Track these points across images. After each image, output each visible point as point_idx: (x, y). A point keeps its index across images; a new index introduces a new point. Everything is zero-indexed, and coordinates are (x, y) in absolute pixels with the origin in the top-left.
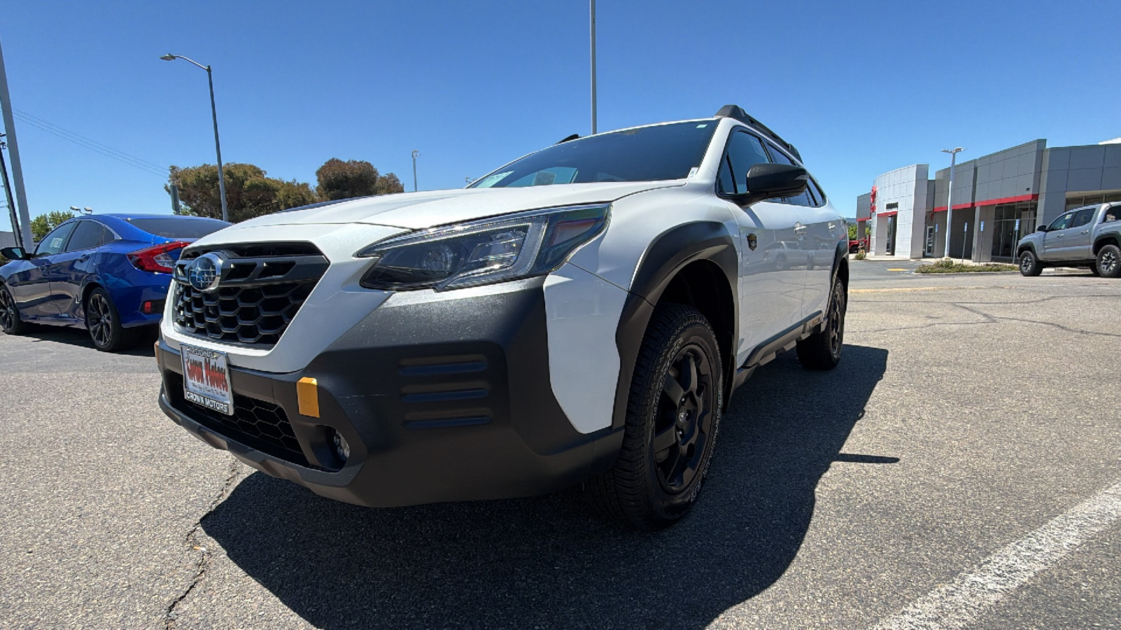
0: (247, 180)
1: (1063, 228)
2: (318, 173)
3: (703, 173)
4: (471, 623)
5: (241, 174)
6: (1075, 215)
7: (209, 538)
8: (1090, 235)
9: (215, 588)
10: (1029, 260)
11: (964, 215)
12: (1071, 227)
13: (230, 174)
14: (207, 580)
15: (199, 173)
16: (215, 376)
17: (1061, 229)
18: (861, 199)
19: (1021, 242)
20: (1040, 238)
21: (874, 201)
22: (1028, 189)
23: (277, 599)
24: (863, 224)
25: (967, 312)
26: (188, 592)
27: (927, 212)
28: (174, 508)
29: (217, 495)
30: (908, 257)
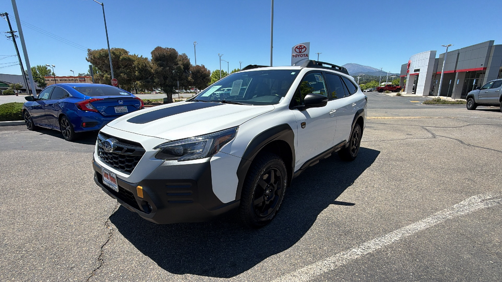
0: (121, 56)
1: (488, 88)
2: (152, 53)
3: (285, 101)
4: (191, 256)
5: (118, 53)
6: (495, 82)
7: (112, 224)
8: (499, 93)
9: (115, 242)
10: (471, 102)
11: (450, 76)
12: (492, 88)
13: (114, 53)
14: (112, 239)
15: (100, 53)
16: (112, 178)
17: (487, 89)
18: (403, 66)
19: (469, 94)
20: (477, 92)
21: (408, 68)
22: (482, 65)
23: (134, 246)
24: (403, 78)
25: (426, 132)
26: (107, 242)
27: (433, 74)
28: (100, 212)
29: (114, 208)
30: (421, 95)
